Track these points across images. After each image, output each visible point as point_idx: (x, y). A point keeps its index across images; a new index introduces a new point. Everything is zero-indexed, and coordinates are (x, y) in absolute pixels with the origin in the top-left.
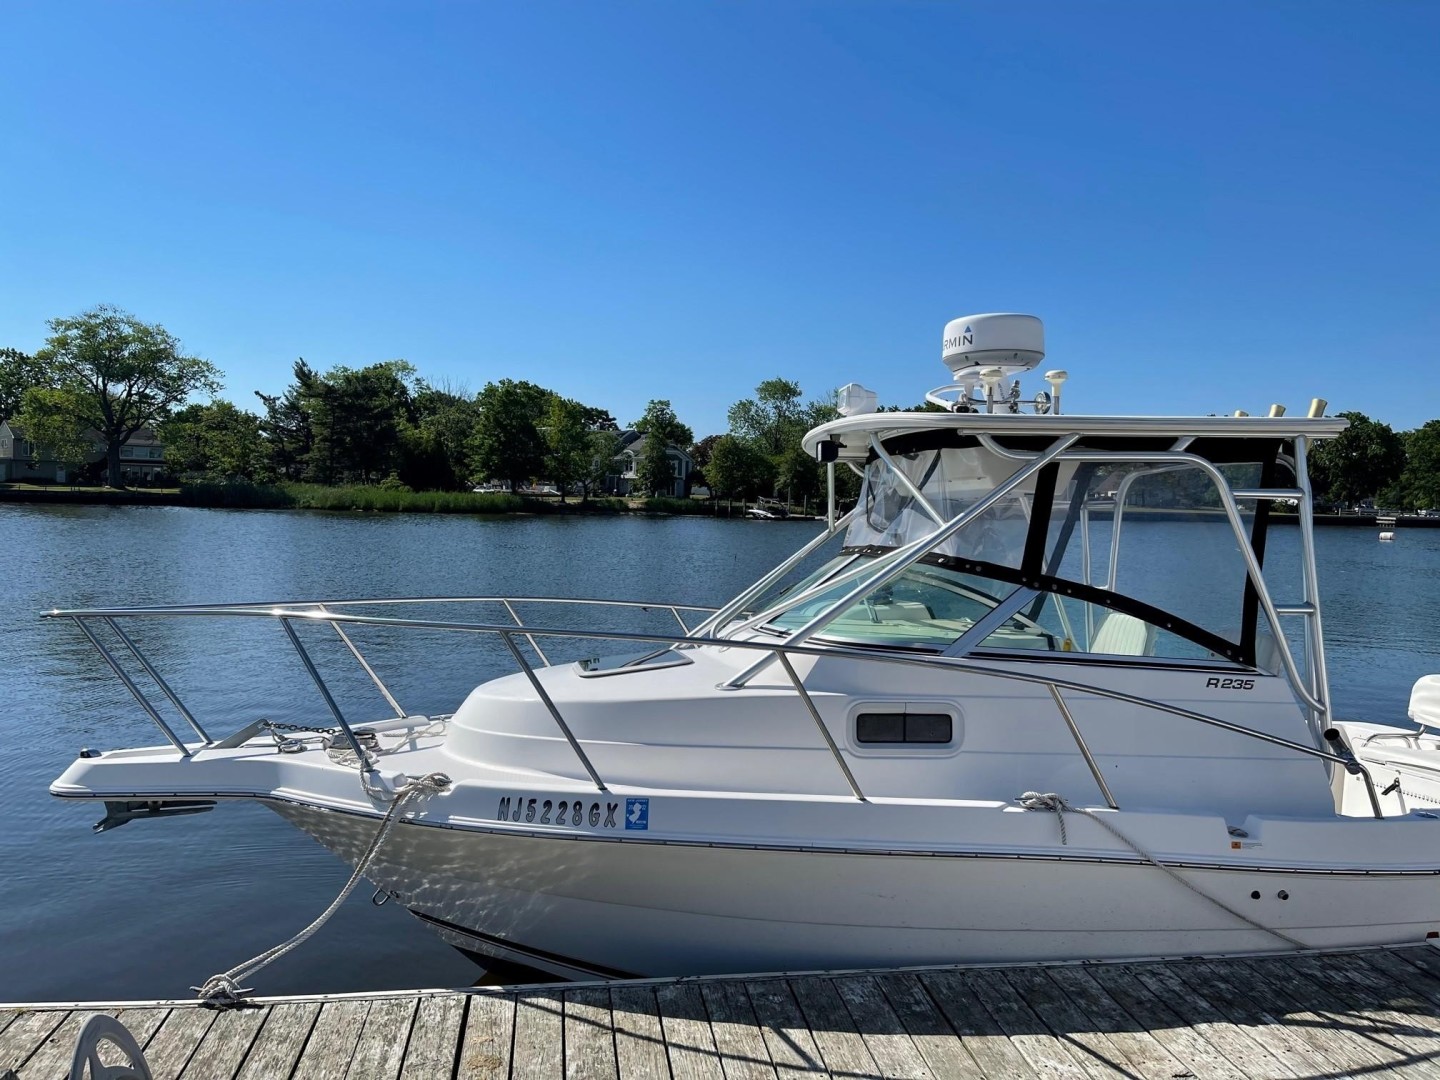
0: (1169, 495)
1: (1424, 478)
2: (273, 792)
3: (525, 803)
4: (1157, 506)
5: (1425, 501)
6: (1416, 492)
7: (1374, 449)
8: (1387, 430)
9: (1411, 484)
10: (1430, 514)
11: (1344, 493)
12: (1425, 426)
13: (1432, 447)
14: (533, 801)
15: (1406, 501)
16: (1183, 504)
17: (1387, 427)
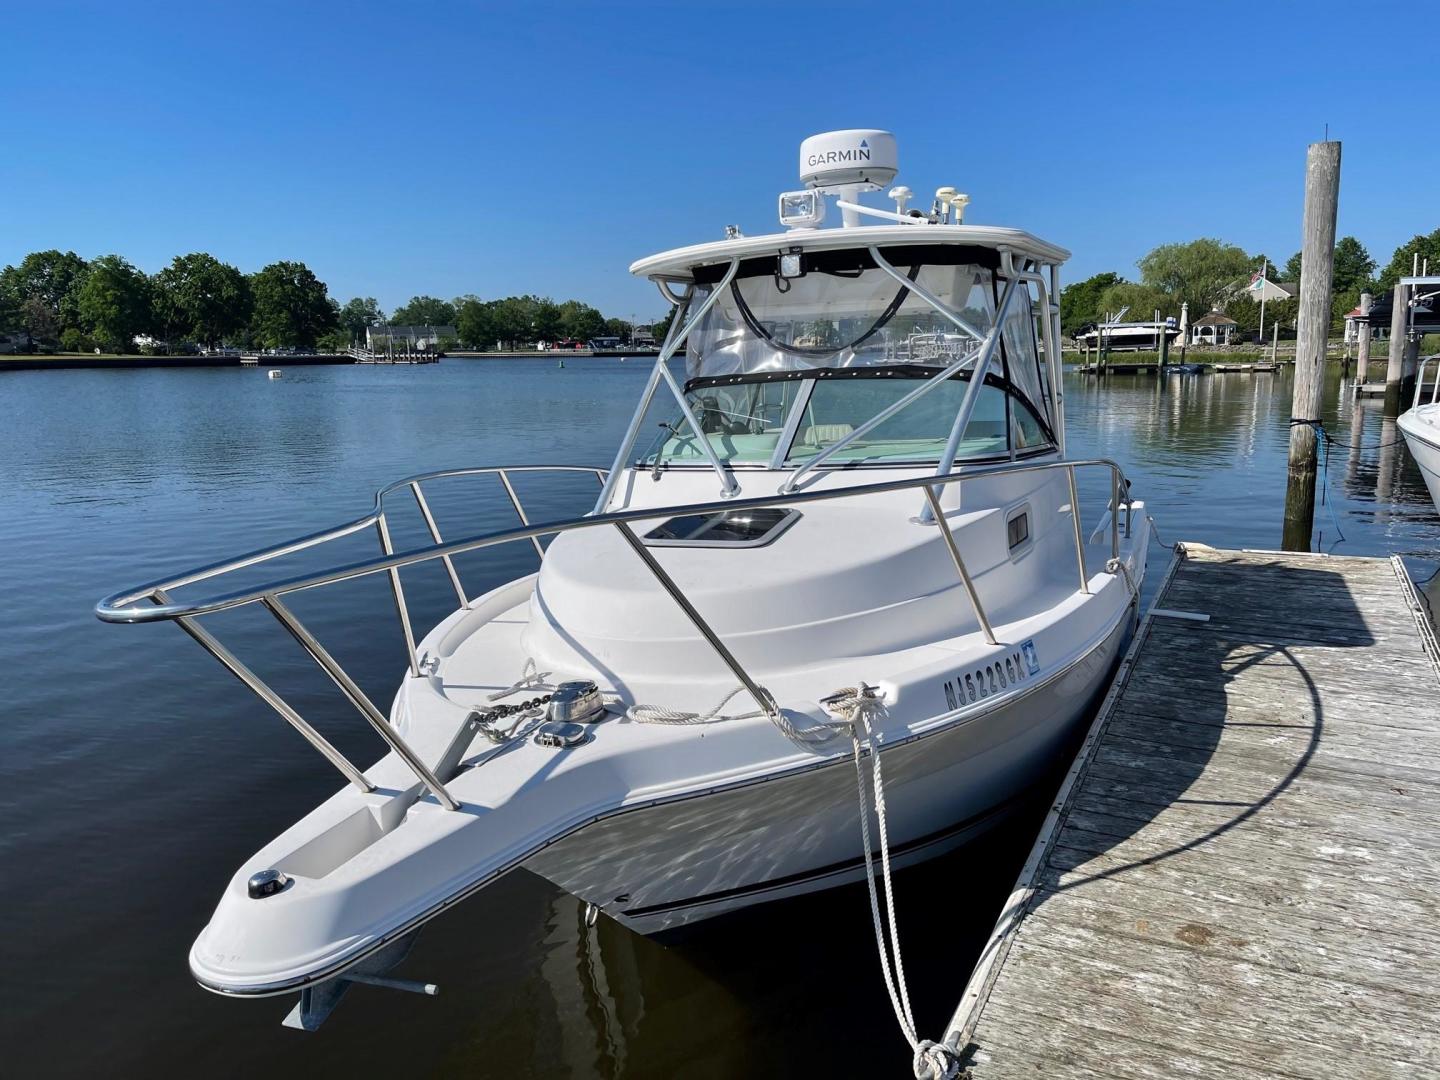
0: (23, 340)
1: (269, 320)
2: (625, 803)
3: (963, 681)
4: (12, 353)
5: (272, 341)
6: (263, 333)
7: (229, 291)
8: (235, 273)
9: (259, 325)
10: (279, 353)
11: (206, 335)
12: (264, 270)
13: (272, 290)
14: (968, 677)
15: (256, 341)
16: (42, 350)
17: (236, 269)
